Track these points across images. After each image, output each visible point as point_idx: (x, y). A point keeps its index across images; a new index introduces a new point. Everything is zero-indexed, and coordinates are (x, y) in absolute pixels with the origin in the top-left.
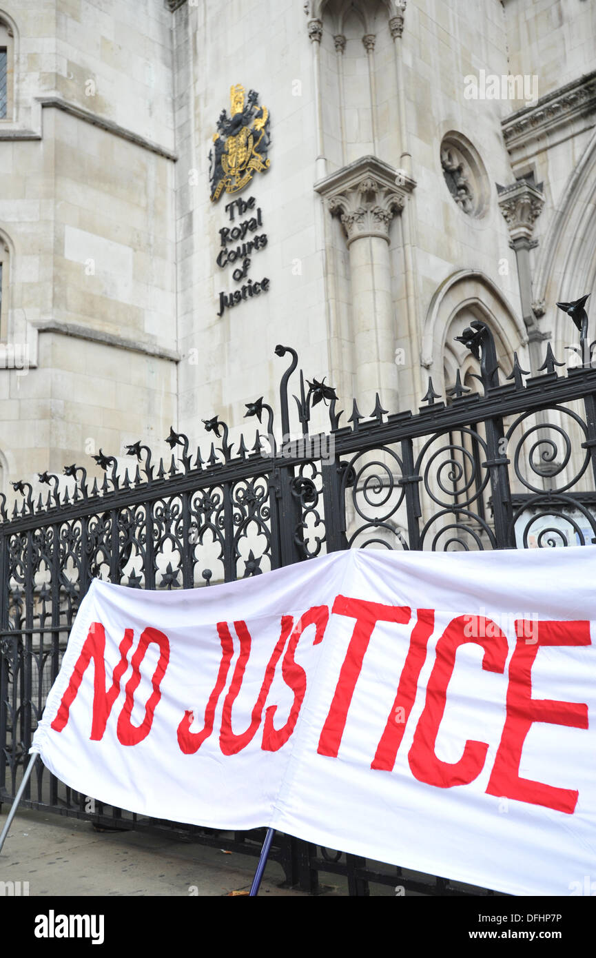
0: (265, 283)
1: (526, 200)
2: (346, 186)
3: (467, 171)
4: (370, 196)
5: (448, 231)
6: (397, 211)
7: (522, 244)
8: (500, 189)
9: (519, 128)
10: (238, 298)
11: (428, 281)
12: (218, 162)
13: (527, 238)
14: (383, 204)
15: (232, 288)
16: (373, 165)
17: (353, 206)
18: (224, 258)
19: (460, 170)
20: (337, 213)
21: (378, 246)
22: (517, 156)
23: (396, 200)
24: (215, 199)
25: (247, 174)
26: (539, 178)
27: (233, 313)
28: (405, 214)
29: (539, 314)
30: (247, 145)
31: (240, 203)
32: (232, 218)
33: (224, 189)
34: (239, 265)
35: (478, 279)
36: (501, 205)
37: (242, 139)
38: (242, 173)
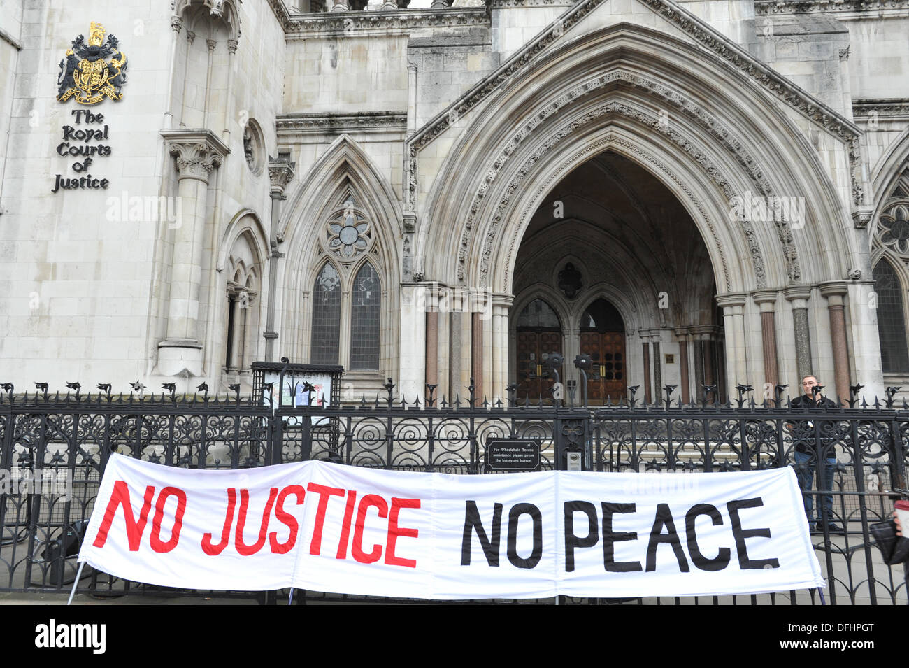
0: (104, 183)
1: (285, 172)
2: (187, 141)
3: (253, 142)
4: (203, 154)
5: (241, 183)
6: (216, 165)
7: (277, 196)
8: (270, 159)
9: (286, 125)
10: (75, 184)
11: (227, 214)
12: (70, 74)
13: (280, 193)
14: (209, 160)
15: (70, 175)
16: (210, 137)
17: (188, 155)
18: (65, 150)
19: (250, 140)
20: (175, 155)
21: (202, 187)
22: (282, 140)
23: (217, 159)
24: (61, 99)
25: (98, 96)
26: (293, 158)
27: (68, 195)
28: (221, 169)
29: (280, 241)
30: (102, 74)
31: (88, 114)
32: (78, 121)
33: (72, 96)
34: (81, 160)
35: (253, 216)
36: (270, 169)
37: (99, 67)
38: (93, 93)
